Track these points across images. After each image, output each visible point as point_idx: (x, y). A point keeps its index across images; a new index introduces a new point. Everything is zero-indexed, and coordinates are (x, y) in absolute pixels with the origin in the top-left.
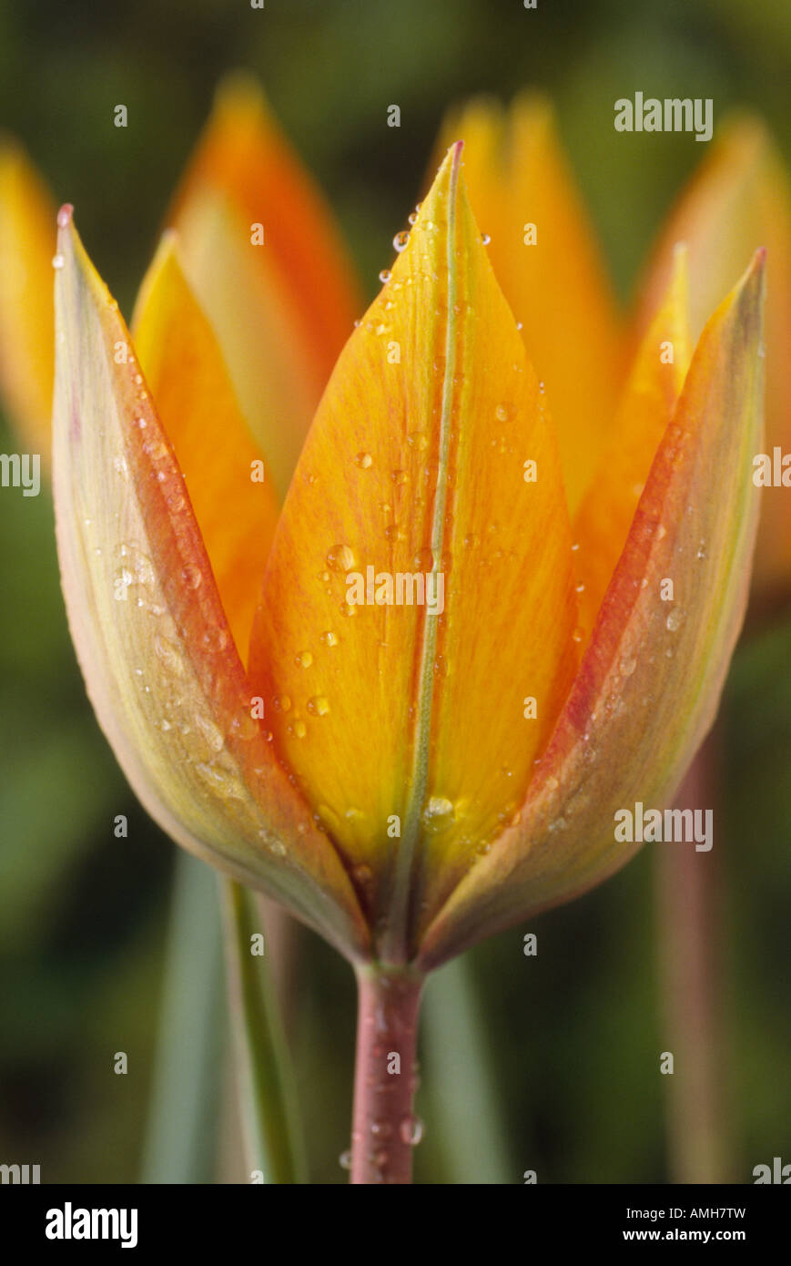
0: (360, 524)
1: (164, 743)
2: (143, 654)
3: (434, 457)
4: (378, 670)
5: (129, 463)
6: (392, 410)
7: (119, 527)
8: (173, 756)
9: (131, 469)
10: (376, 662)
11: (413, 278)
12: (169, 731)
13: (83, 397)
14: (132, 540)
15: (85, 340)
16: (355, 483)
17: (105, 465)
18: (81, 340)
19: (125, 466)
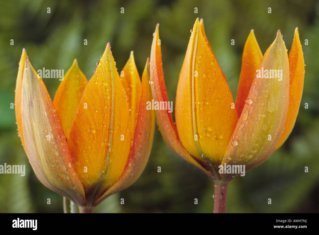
0: (95, 124)
1: (52, 169)
2: (49, 152)
3: (111, 111)
4: (99, 153)
5: (47, 113)
6: (101, 101)
7: (44, 126)
8: (53, 171)
9: (47, 115)
10: (99, 152)
11: (103, 72)
12: (54, 167)
13: (33, 98)
14: (47, 129)
15: (34, 86)
16: (94, 116)
17: (40, 113)
18: (33, 86)
19: (46, 114)
